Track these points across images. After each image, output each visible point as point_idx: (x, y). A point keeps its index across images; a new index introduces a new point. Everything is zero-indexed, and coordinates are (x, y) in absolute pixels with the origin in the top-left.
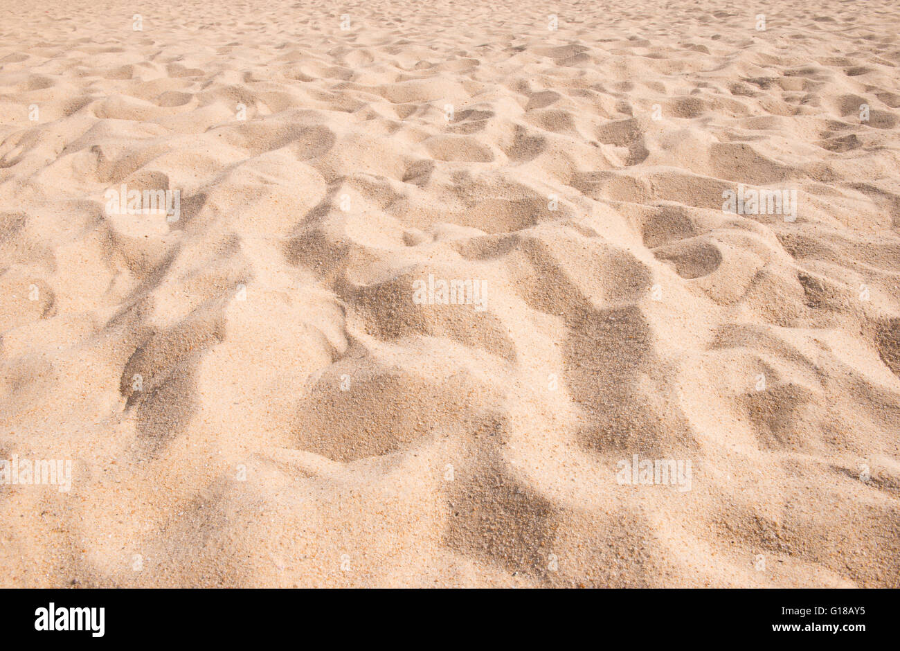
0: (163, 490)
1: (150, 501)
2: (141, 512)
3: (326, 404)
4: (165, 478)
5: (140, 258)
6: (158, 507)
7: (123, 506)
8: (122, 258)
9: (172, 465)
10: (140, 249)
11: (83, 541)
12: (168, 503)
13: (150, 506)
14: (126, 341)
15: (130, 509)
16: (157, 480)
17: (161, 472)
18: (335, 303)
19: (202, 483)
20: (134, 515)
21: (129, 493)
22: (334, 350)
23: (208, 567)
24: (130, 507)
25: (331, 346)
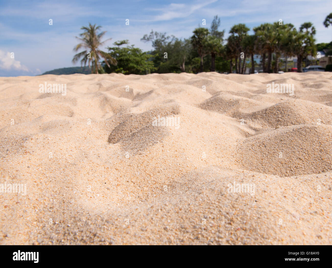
0: (144, 174)
1: (133, 180)
2: (125, 187)
3: (259, 146)
4: (145, 167)
5: (120, 108)
6: (139, 186)
7: (111, 179)
8: (110, 107)
9: (151, 160)
10: (120, 104)
11: (75, 192)
12: (148, 184)
13: (132, 184)
14: (114, 121)
15: (116, 183)
16: (139, 168)
17: (143, 163)
18: (236, 121)
19: (175, 175)
20: (119, 188)
21: (116, 172)
22: (247, 133)
23: (209, 208)
24: (116, 181)
25: (244, 132)
